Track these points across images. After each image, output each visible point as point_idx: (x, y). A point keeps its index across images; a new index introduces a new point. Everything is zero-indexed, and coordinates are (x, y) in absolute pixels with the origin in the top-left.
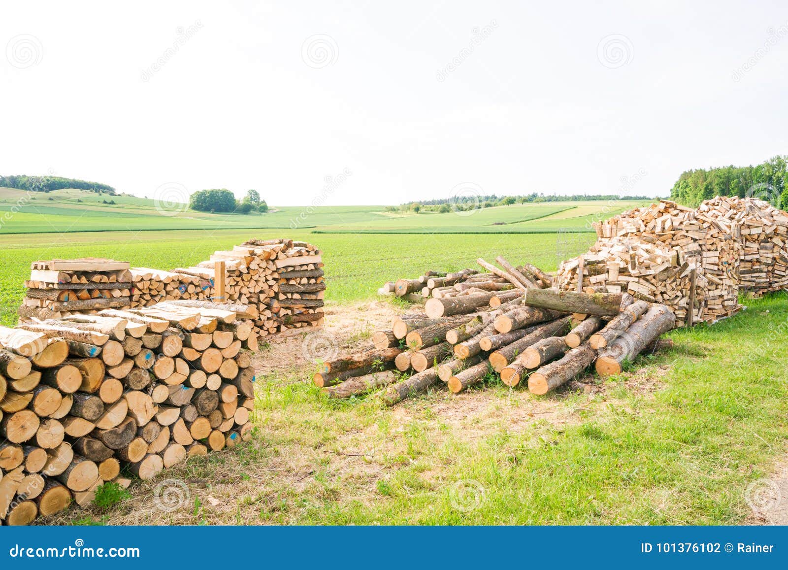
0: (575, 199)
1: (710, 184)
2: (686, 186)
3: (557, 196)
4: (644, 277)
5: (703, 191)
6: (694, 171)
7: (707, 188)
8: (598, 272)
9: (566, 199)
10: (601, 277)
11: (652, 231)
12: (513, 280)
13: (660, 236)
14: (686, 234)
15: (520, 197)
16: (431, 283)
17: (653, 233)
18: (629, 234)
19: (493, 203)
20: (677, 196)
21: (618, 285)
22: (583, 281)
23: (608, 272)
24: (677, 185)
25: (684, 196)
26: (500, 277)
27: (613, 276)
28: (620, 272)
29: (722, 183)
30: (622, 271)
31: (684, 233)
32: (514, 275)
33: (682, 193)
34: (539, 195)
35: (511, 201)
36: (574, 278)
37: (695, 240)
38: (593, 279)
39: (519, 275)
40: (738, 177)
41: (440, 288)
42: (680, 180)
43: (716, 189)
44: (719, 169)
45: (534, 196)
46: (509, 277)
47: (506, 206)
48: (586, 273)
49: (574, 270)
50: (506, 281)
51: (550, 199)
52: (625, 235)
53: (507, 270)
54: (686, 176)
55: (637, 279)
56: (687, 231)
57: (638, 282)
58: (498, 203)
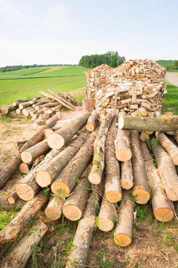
0: (49, 66)
1: (91, 60)
2: (84, 61)
3: (43, 65)
4: (148, 99)
5: (88, 62)
6: (85, 56)
7: (90, 61)
8: (125, 98)
9: (46, 66)
10: (128, 101)
11: (130, 74)
12: (59, 101)
13: (134, 76)
14: (146, 75)
15: (30, 66)
16: (21, 106)
17: (130, 75)
18: (118, 76)
19: (21, 68)
20: (81, 64)
21: (137, 104)
22: (117, 103)
23: (131, 97)
24: (81, 60)
25: (83, 64)
26: (52, 99)
27: (134, 99)
28: (137, 97)
29: (94, 60)
30: (139, 97)
31: (144, 75)
32: (58, 98)
33: (82, 63)
34: (37, 65)
35: (28, 67)
36: (111, 101)
37: (149, 78)
38: (123, 102)
39: (61, 98)
40: (98, 58)
41: (26, 109)
42: (82, 59)
43: (93, 62)
44: (93, 55)
45: (35, 65)
46: (56, 99)
47: (26, 69)
48: (119, 98)
49: (111, 97)
50: (55, 101)
51: (41, 66)
52: (116, 77)
53: (54, 96)
54: (83, 57)
55: (145, 101)
56: (146, 74)
57: (146, 102)
58: (23, 68)
